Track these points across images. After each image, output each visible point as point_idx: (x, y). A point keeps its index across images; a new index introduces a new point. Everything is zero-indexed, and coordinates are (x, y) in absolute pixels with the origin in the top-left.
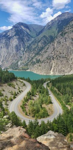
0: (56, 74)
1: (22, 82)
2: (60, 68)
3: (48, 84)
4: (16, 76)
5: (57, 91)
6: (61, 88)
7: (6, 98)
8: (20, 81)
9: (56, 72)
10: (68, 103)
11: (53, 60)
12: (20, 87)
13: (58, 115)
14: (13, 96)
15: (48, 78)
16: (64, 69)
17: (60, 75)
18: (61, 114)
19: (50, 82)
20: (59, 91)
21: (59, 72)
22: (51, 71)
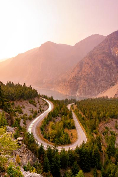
0: (82, 96)
1: (45, 101)
2: (86, 90)
3: (72, 106)
4: (38, 94)
5: (82, 115)
6: (86, 112)
7: (26, 116)
8: (42, 99)
9: (82, 94)
10: (94, 131)
11: (80, 80)
12: (42, 106)
13: (82, 144)
14: (33, 115)
15: (73, 99)
16: (91, 91)
17: (86, 97)
18: (85, 143)
19: (75, 104)
20: (84, 114)
21: (85, 94)
22: (77, 92)
